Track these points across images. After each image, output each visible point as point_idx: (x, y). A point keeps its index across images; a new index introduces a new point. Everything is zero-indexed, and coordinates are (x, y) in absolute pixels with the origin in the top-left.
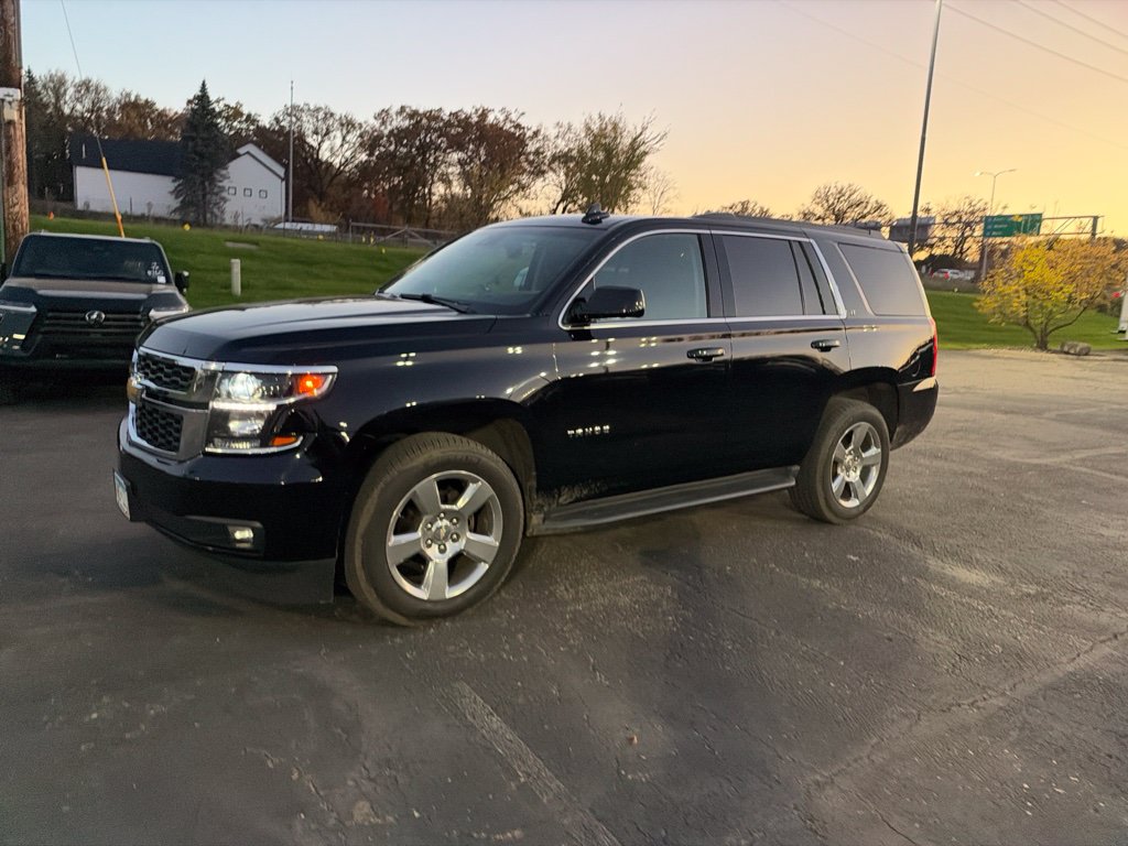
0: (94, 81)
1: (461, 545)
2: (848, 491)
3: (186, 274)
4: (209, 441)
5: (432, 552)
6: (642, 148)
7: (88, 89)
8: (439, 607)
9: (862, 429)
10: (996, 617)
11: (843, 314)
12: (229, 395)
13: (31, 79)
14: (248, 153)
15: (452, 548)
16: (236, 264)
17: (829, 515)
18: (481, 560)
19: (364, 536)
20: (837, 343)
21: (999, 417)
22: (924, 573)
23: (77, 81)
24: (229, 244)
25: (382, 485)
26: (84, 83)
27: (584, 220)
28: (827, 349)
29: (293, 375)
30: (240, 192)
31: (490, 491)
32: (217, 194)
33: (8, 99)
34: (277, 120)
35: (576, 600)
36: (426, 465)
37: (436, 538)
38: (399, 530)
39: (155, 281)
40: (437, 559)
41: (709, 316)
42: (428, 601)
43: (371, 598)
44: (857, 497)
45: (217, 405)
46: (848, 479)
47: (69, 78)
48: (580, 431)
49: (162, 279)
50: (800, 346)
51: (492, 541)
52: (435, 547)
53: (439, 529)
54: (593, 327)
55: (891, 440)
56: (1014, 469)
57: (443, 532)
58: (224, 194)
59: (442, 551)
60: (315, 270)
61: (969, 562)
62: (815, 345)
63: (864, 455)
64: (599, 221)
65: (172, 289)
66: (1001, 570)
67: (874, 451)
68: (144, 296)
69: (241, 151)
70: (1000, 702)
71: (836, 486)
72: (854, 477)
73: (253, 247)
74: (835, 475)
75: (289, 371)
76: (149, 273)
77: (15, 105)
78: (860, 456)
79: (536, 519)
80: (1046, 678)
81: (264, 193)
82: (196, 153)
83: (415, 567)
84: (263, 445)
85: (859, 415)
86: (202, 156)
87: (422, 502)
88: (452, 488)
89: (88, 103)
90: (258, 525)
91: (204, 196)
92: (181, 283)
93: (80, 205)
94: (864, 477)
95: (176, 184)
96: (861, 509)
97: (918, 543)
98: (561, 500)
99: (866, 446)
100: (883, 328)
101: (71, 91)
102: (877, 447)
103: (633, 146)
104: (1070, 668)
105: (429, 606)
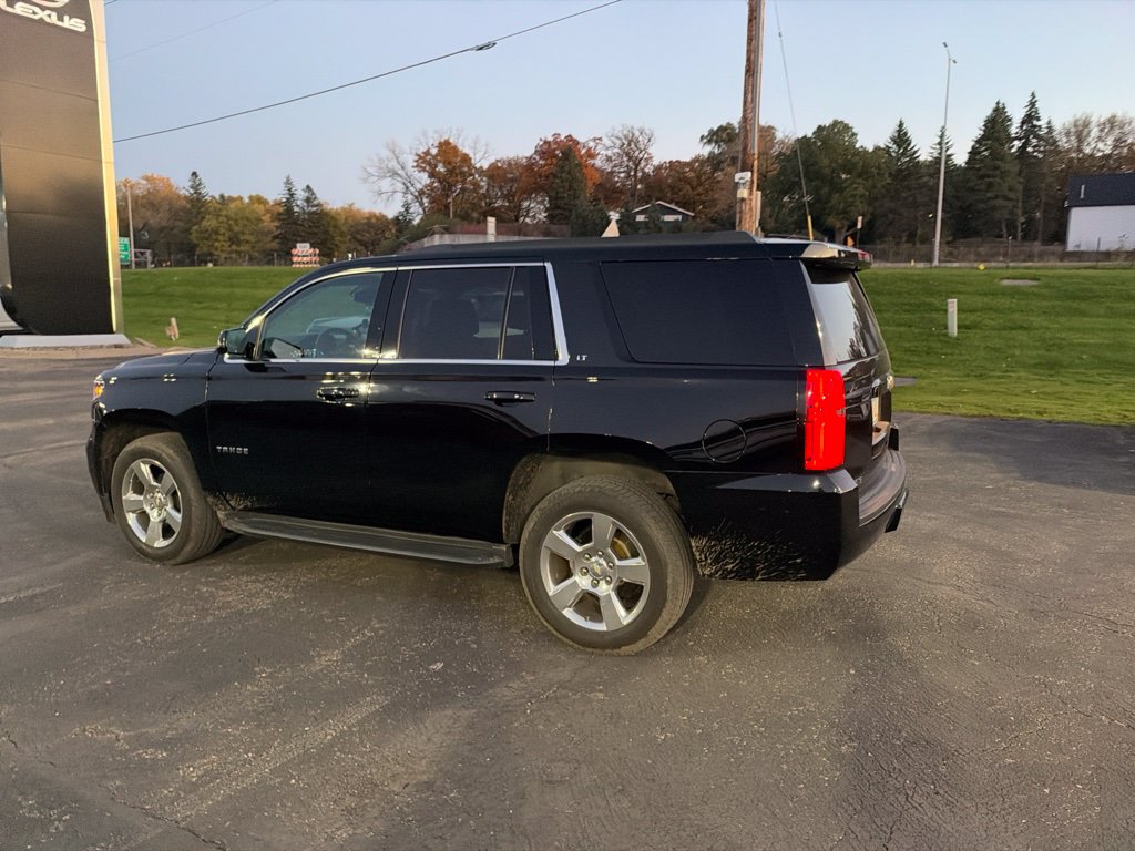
0: (1120, 115)
7: (1112, 128)
8: (150, 551)
9: (600, 523)
13: (1050, 129)
16: (953, 305)
18: (174, 531)
23: (1102, 120)
24: (1004, 282)
26: (1109, 120)
31: (172, 480)
33: (742, 181)
37: (155, 504)
40: (154, 519)
42: (144, 543)
46: (588, 588)
47: (1095, 120)
51: (179, 518)
52: (155, 511)
53: (155, 498)
57: (158, 501)
59: (159, 515)
62: (489, 396)
63: (617, 562)
71: (556, 589)
72: (604, 589)
77: (748, 185)
78: (609, 561)
89: (1110, 141)
93: (1071, 247)
101: (1095, 132)
102: (642, 555)
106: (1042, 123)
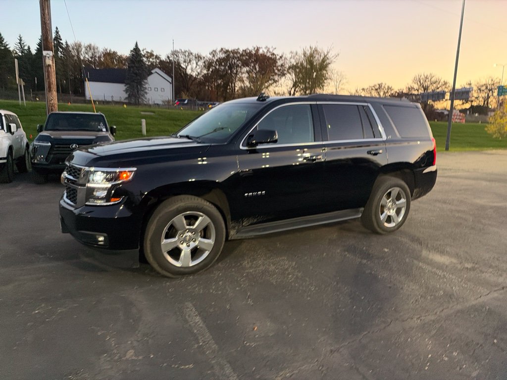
0: (93, 45)
1: (197, 243)
2: (389, 219)
3: (115, 127)
4: (87, 200)
5: (183, 247)
6: (328, 61)
7: (90, 49)
8: (187, 270)
9: (395, 191)
10: (446, 278)
11: (384, 138)
12: (93, 180)
13: (67, 45)
14: (156, 72)
15: (193, 245)
16: (144, 121)
17: (379, 230)
18: (206, 250)
19: (150, 240)
20: (381, 151)
21: (484, 183)
22: (418, 258)
23: (86, 45)
24: (142, 113)
25: (158, 218)
26: (89, 46)
27: (258, 100)
28: (376, 154)
29: (119, 172)
30: (153, 89)
31: (208, 220)
32: (143, 91)
33: (48, 55)
34: (168, 57)
35: (251, 267)
36: (177, 208)
37: (185, 240)
38: (167, 237)
39: (102, 131)
40: (186, 249)
41: (315, 141)
42: (181, 267)
43: (156, 266)
44: (394, 221)
45: (89, 185)
46: (389, 214)
47: (83, 44)
48: (251, 194)
49: (104, 130)
50: (362, 154)
51: (211, 242)
52: (185, 244)
53: (186, 236)
54: (258, 147)
55: (412, 196)
56: (483, 208)
57: (188, 238)
58: (147, 91)
59: (189, 246)
60: (178, 123)
61: (442, 253)
62: (369, 153)
63: (397, 203)
64: (265, 100)
65: (108, 134)
66: (457, 256)
67: (403, 200)
68: (94, 137)
69: (153, 71)
70: (433, 318)
71: (382, 217)
72: (392, 213)
73: (152, 114)
74: (382, 212)
75: (118, 170)
76: (99, 127)
77: (51, 58)
78: (395, 203)
79: (232, 233)
80: (459, 307)
81: (163, 90)
82: (134, 73)
83: (176, 253)
84: (107, 202)
85: (395, 184)
86: (136, 74)
87: (178, 226)
88: (191, 219)
89: (90, 54)
90: (106, 235)
91: (138, 92)
92: (112, 131)
93: (88, 98)
94: (398, 212)
95: (126, 87)
96: (397, 227)
97: (421, 244)
98: (244, 224)
99: (398, 198)
100: (406, 144)
101: (83, 50)
102: (404, 198)
103: (323, 61)
104: (474, 303)
105: (182, 269)
106: (63, 41)
